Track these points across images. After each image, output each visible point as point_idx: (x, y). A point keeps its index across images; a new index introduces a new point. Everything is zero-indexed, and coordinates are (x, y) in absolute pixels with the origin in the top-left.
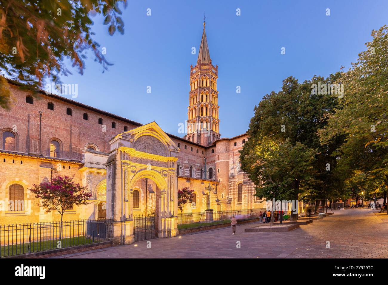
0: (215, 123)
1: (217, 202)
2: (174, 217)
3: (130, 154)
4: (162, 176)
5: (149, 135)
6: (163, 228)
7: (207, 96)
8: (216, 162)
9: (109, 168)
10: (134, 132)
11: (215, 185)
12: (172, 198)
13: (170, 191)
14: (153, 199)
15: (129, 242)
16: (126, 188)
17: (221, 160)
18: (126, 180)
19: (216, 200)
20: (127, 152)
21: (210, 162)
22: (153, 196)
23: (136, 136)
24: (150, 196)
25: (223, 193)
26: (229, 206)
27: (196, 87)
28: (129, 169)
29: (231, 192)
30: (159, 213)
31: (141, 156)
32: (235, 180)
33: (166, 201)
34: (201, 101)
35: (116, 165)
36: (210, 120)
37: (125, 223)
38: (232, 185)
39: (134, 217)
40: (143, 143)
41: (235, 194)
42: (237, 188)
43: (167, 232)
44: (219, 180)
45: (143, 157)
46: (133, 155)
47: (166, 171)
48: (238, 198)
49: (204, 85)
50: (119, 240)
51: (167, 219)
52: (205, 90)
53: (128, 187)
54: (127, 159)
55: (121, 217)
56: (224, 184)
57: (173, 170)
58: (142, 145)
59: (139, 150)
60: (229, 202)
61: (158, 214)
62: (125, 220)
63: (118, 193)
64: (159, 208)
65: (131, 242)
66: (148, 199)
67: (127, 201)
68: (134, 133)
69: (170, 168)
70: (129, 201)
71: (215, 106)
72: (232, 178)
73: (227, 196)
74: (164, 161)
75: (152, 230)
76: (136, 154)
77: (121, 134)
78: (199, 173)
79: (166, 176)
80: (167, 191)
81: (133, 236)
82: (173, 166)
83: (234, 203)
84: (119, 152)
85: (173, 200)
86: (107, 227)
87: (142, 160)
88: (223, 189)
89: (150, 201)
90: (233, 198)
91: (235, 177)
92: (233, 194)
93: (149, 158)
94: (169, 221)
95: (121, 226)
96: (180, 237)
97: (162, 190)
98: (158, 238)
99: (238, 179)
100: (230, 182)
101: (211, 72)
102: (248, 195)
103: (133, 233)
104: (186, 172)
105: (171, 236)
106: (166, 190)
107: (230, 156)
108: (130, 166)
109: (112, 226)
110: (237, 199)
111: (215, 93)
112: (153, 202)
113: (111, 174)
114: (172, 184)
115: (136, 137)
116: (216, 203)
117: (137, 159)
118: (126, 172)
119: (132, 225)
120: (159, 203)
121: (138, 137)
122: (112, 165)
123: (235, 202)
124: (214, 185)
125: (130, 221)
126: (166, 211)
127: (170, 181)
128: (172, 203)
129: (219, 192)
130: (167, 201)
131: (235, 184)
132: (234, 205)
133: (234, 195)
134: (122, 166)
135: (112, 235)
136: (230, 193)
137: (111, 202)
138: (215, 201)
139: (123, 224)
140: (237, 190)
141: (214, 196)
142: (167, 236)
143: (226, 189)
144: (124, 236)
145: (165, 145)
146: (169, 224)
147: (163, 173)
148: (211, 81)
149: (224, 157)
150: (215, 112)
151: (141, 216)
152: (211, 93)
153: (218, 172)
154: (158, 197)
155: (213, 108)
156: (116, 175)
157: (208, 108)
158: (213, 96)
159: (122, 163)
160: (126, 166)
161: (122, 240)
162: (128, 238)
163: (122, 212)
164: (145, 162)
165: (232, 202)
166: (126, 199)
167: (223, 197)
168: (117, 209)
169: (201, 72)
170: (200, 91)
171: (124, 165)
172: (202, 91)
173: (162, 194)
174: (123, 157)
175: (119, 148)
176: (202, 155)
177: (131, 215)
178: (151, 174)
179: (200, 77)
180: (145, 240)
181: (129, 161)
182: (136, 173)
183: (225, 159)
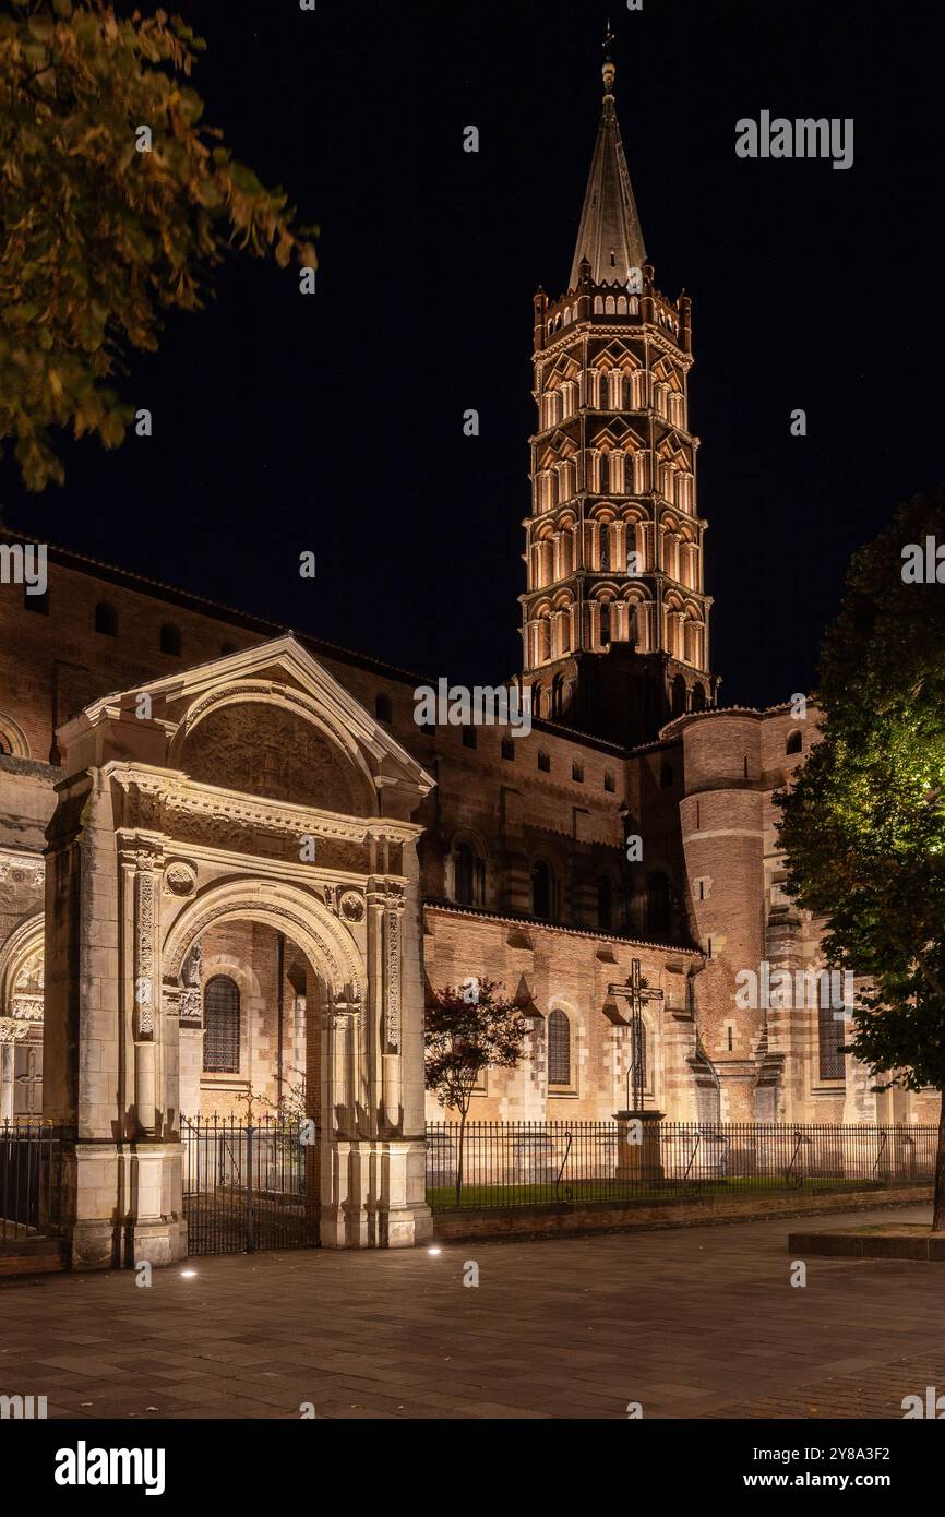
0: (683, 616)
1: (697, 1070)
2: (406, 1139)
3: (162, 797)
4: (336, 914)
5: (261, 703)
6: (343, 1196)
7: (629, 461)
8: (685, 841)
10: (180, 687)
11: (686, 970)
12: (394, 1039)
13: (379, 999)
15: (159, 1255)
16: (141, 972)
17: (714, 828)
18: (140, 926)
19: (689, 1061)
20: (149, 790)
21: (651, 838)
23: (192, 709)
24: (302, 1014)
25: (729, 1022)
26: (766, 1105)
28: (156, 876)
29: (776, 1017)
30: (323, 1113)
32: (801, 948)
33: (359, 1051)
34: (596, 488)
36: (655, 599)
37: (133, 1150)
39: (183, 1125)
40: (233, 741)
41: (801, 1031)
43: (364, 1217)
44: (704, 942)
45: (232, 814)
46: (178, 800)
47: (361, 892)
48: (822, 1054)
49: (616, 402)
50: (106, 1239)
51: (365, 1149)
52: (618, 429)
53: (158, 963)
54: (148, 826)
55: (116, 1118)
56: (735, 970)
57: (396, 889)
58: (226, 755)
59: (211, 781)
60: (768, 1075)
62: (131, 1133)
63: (99, 994)
64: (324, 1087)
65: (167, 1256)
66: (289, 1032)
67: (147, 1037)
68: (185, 692)
69: (380, 878)
70: (156, 1036)
71: (681, 518)
72: (782, 938)
73: (754, 1042)
74: (346, 837)
76: (195, 799)
77: (118, 697)
78: (591, 894)
79: (358, 918)
80: (363, 999)
81: (182, 1225)
82: (396, 868)
83: (799, 1083)
84: (107, 786)
85: (394, 1050)
88: (733, 998)
89: (299, 1039)
90: (793, 1054)
91: (799, 932)
92: (793, 1031)
93: (262, 820)
94: (379, 1161)
95: (116, 1163)
96: (435, 1251)
97: (338, 990)
98: (318, 1245)
99: (815, 944)
100: (771, 960)
101: (651, 330)
103: (179, 1210)
105: (391, 1241)
106: (360, 989)
107: (765, 812)
108: (161, 859)
109: (68, 1165)
110: (816, 1059)
111: (676, 448)
113: (67, 892)
114: (391, 959)
115: (194, 715)
116: (693, 1076)
117: (203, 826)
118: (142, 889)
119: (171, 1165)
120: (324, 1059)
121: (204, 714)
122: (69, 847)
123: (807, 1076)
124: (681, 972)
125: (158, 1140)
126: (357, 1104)
127: (376, 949)
128: (393, 1060)
129: (710, 1012)
130: (363, 1049)
132: (799, 1096)
133: (798, 1038)
134: (121, 859)
135: (69, 1211)
138: (681, 1063)
139: (127, 1155)
141: (679, 1038)
142: (364, 1239)
144: (131, 1221)
145: (352, 755)
146: (379, 1176)
147: (338, 901)
148: (654, 379)
149: (731, 814)
150: (684, 553)
151: (224, 1120)
152: (658, 449)
153: (696, 898)
154: (317, 1027)
155: (671, 531)
156: (92, 899)
157: (642, 526)
158: (667, 459)
159: (122, 844)
160: (141, 859)
161: (123, 1241)
162: (151, 1232)
163: (121, 1096)
164: (241, 839)
165: (787, 1076)
166: (144, 1027)
167: (734, 1042)
168: (93, 1078)
169: (591, 332)
170: (590, 433)
171: (133, 852)
172: (603, 437)
173: (337, 1012)
174: (126, 814)
175: (106, 768)
176: (608, 794)
177: (171, 1112)
178: (276, 904)
179: (591, 356)
180: (250, 1250)
181: (160, 835)
182: (193, 897)
183: (735, 828)
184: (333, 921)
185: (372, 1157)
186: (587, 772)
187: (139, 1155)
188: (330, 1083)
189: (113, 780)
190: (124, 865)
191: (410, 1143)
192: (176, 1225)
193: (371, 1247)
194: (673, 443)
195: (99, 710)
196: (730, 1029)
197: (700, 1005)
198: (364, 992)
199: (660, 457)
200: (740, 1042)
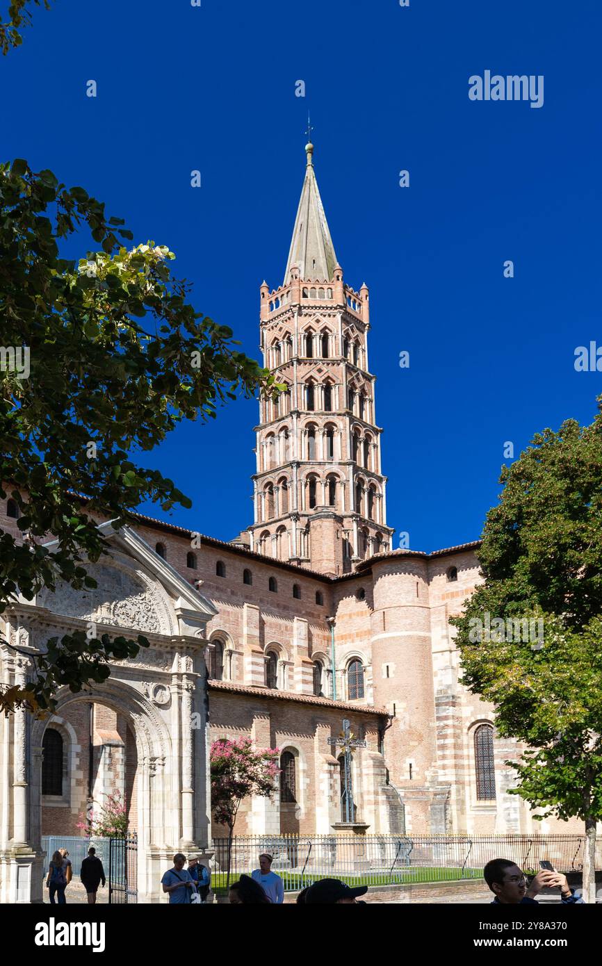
8: (375, 639)
17: (396, 630)
19: (382, 786)
21: (350, 636)
25: (409, 761)
26: (438, 817)
27: (285, 360)
29: (444, 757)
32: (460, 712)
34: (305, 407)
38: (450, 731)
41: (462, 767)
42: (472, 742)
44: (390, 706)
48: (478, 783)
72: (446, 704)
73: (428, 774)
78: (307, 673)
83: (461, 802)
88: (412, 743)
90: (457, 782)
91: (458, 700)
92: (457, 767)
101: (342, 308)
104: (248, 668)
107: (432, 620)
110: (474, 786)
123: (468, 798)
129: (396, 754)
131: (461, 728)
132: (462, 811)
133: (460, 772)
136: (440, 763)
143: (424, 743)
149: (409, 621)
153: (384, 677)
167: (413, 774)
169: (300, 309)
176: (318, 606)
183: (410, 630)
186: (303, 591)
196: (411, 765)
200: (418, 774)
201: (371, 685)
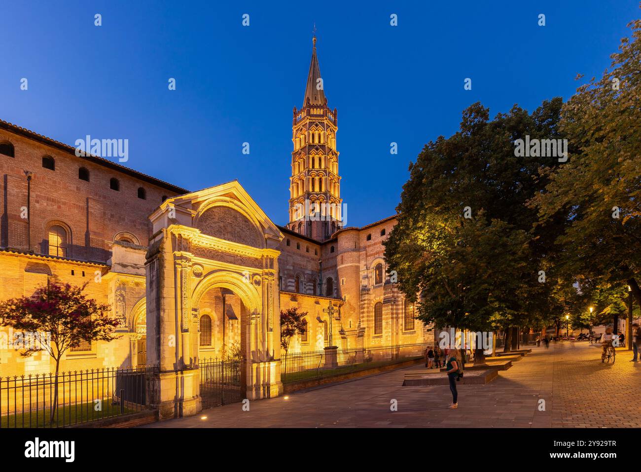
1: (341, 334)
2: (275, 360)
3: (190, 240)
4: (252, 283)
6: (254, 382)
7: (320, 159)
8: (338, 268)
9: (150, 267)
10: (197, 197)
11: (338, 305)
12: (271, 326)
13: (266, 313)
14: (236, 330)
15: (191, 412)
16: (184, 306)
17: (346, 263)
18: (183, 289)
19: (339, 332)
20: (186, 237)
22: (236, 325)
24: (231, 325)
25: (350, 320)
26: (361, 341)
27: (303, 145)
28: (189, 270)
29: (363, 317)
30: (247, 354)
31: (212, 246)
32: (370, 297)
33: (259, 331)
34: (311, 167)
35: (163, 261)
36: (327, 200)
37: (182, 373)
38: (366, 306)
39: (199, 363)
41: (370, 321)
42: (374, 310)
43: (262, 388)
44: (343, 297)
45: (216, 247)
46: (197, 242)
47: (260, 276)
48: (375, 327)
49: (316, 141)
50: (172, 408)
51: (262, 365)
52: (317, 149)
53: (189, 304)
54: (186, 250)
55: (175, 362)
56: (352, 304)
58: (214, 225)
59: (208, 234)
60: (361, 334)
61: (245, 356)
62: (181, 367)
63: (168, 316)
64: (247, 345)
65: (194, 412)
66: (227, 331)
67: (187, 331)
69: (266, 271)
70: (190, 330)
71: (334, 176)
72: (365, 294)
73: (357, 325)
74: (255, 256)
75: (234, 385)
76: (203, 241)
77: (173, 200)
78: (311, 286)
79: (259, 285)
80: (261, 313)
81: (200, 399)
82: (271, 267)
83: (369, 335)
84: (170, 236)
85: (271, 330)
86: (147, 382)
87: (213, 252)
88: (351, 312)
89: (230, 333)
90: (368, 327)
91: (370, 292)
92: (367, 321)
93: (227, 250)
94: (266, 369)
95: (175, 379)
96: (286, 398)
97: (252, 311)
99: (374, 295)
100: (362, 301)
101: (326, 119)
102: (392, 321)
103: (198, 394)
104: (289, 284)
105: (271, 396)
106: (260, 310)
107: (361, 258)
108: (191, 264)
109: (157, 381)
110: (373, 328)
111: (333, 155)
112: (235, 334)
113: (154, 278)
114: (270, 299)
115: (202, 209)
116: (340, 336)
117: (206, 251)
118: (183, 275)
119: (195, 377)
120: (247, 335)
121: (206, 209)
122: (155, 260)
123: (371, 333)
125: (191, 369)
126: (259, 350)
127: (266, 296)
128: (271, 333)
129: (345, 317)
130: (261, 331)
131: (370, 304)
132: (369, 339)
133: (369, 323)
134: (175, 264)
135: (157, 399)
136: (361, 320)
137: (155, 333)
138: (337, 332)
139: (180, 376)
140: (374, 314)
141: (337, 325)
142: (262, 396)
143: (356, 311)
144: (182, 400)
145: (257, 227)
146: (266, 374)
147: (253, 278)
148: (327, 134)
149: (352, 259)
150: (334, 186)
151: (214, 360)
152: (328, 155)
153: (341, 284)
154: (244, 324)
155: (331, 180)
156: (164, 279)
157: (323, 178)
158: (330, 158)
159: (175, 257)
160: (183, 263)
161: (178, 408)
162: (189, 403)
163: (176, 354)
164: (220, 256)
165: (366, 334)
166: (185, 327)
167: (351, 325)
168: (166, 348)
169: (310, 119)
170: (309, 150)
171: (180, 261)
172: (313, 151)
173: (252, 319)
174: (177, 246)
175: (169, 228)
176: (316, 256)
177: (195, 358)
178: (231, 280)
179: (310, 127)
180: (223, 404)
181: (190, 254)
182: (202, 278)
183: (353, 262)
184: (251, 286)
185: (264, 368)
187: (184, 375)
188: (249, 343)
189: (172, 233)
190: (176, 266)
191: (276, 362)
192: (198, 399)
193: (264, 399)
194: (332, 153)
195: (166, 205)
196: (350, 322)
197: (342, 315)
198: (261, 311)
199: (329, 158)
200: (353, 325)
201: (336, 289)
